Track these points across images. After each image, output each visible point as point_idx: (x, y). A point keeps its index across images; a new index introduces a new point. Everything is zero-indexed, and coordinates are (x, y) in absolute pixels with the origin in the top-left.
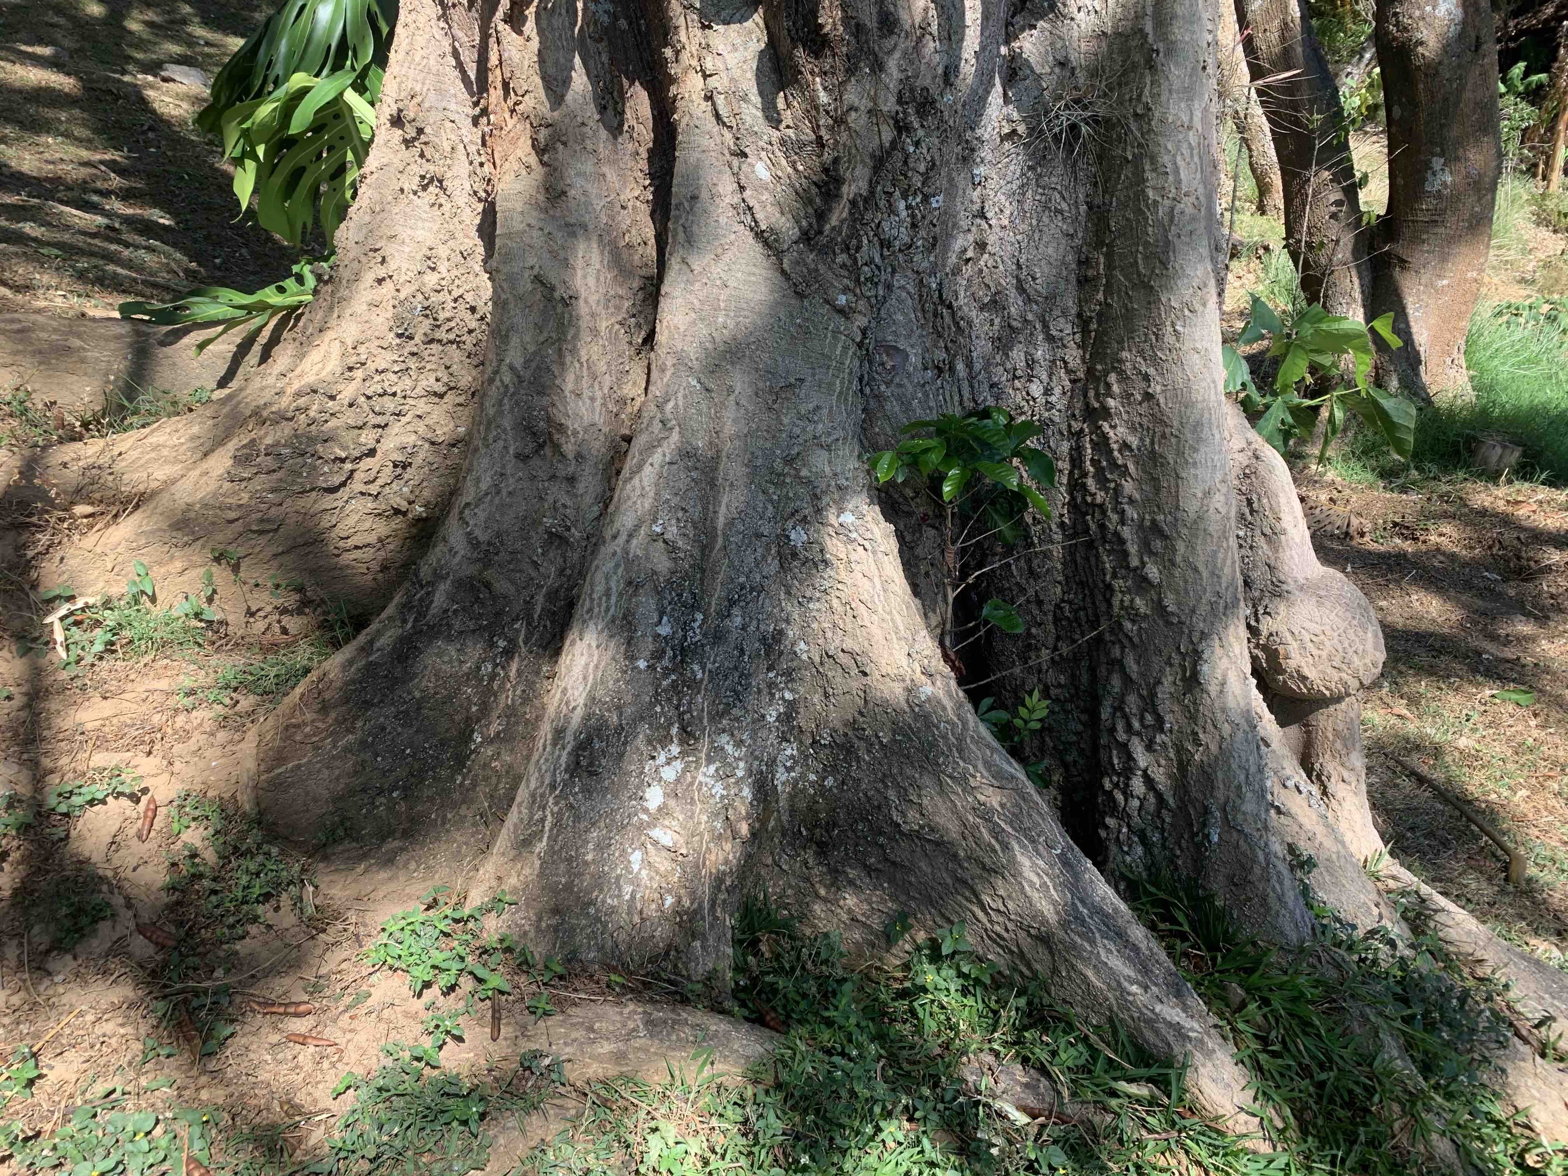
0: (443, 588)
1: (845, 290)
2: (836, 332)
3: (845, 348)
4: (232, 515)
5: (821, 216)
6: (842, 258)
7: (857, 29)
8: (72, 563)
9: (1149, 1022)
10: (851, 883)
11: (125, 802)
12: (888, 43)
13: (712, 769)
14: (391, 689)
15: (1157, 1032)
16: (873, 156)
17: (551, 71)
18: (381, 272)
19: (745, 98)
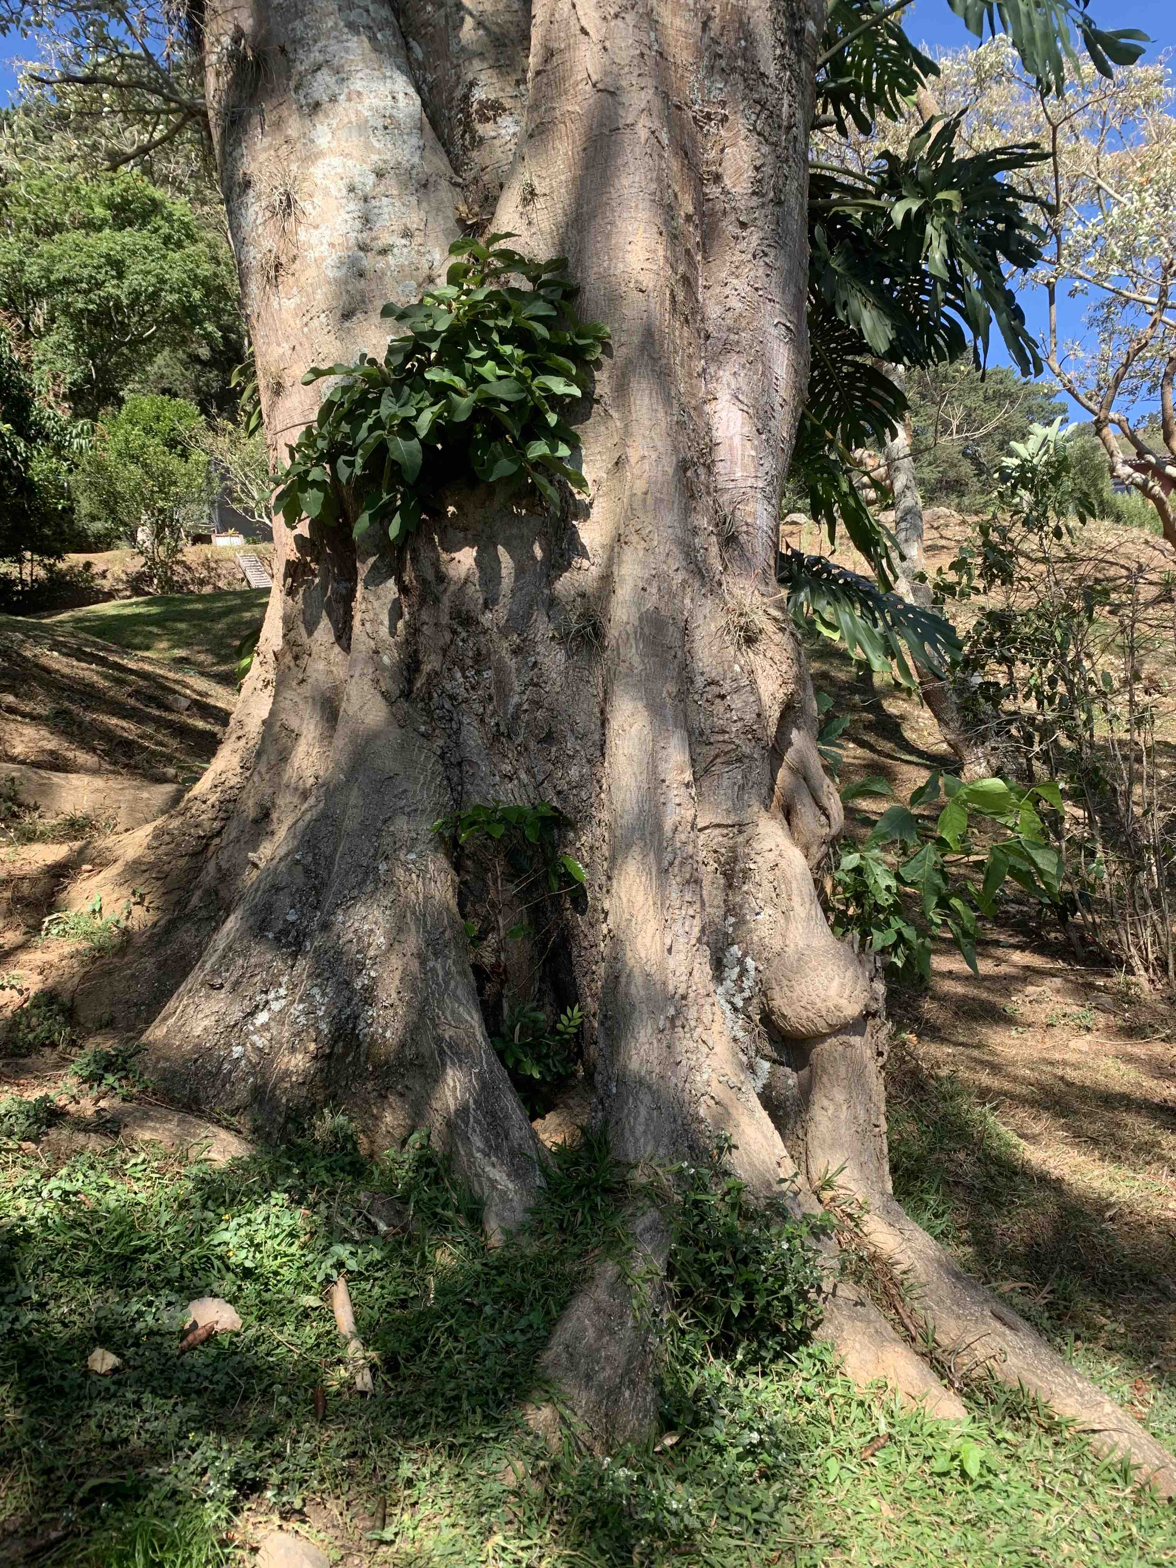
0: (198, 893)
1: (425, 723)
2: (421, 748)
3: (427, 758)
4: (144, 868)
5: (410, 682)
6: (421, 705)
7: (423, 581)
8: (72, 894)
9: (477, 1175)
10: (391, 1106)
11: (15, 993)
12: (441, 588)
13: (301, 1007)
14: (157, 948)
15: (480, 1184)
16: (442, 649)
17: (308, 617)
18: (240, 733)
19: (382, 623)
